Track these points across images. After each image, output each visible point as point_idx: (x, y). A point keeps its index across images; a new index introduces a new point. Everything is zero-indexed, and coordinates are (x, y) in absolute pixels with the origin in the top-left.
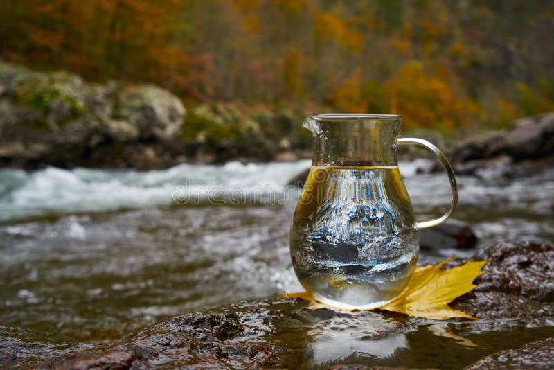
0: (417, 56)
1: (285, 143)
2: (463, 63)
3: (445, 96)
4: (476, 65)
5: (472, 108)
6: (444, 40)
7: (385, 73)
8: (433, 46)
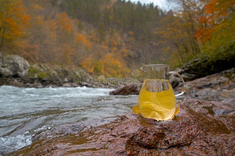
0: (110, 52)
1: (66, 80)
2: (126, 55)
3: (120, 66)
4: (129, 56)
5: (129, 71)
6: (119, 47)
7: (99, 57)
8: (115, 49)
